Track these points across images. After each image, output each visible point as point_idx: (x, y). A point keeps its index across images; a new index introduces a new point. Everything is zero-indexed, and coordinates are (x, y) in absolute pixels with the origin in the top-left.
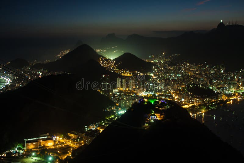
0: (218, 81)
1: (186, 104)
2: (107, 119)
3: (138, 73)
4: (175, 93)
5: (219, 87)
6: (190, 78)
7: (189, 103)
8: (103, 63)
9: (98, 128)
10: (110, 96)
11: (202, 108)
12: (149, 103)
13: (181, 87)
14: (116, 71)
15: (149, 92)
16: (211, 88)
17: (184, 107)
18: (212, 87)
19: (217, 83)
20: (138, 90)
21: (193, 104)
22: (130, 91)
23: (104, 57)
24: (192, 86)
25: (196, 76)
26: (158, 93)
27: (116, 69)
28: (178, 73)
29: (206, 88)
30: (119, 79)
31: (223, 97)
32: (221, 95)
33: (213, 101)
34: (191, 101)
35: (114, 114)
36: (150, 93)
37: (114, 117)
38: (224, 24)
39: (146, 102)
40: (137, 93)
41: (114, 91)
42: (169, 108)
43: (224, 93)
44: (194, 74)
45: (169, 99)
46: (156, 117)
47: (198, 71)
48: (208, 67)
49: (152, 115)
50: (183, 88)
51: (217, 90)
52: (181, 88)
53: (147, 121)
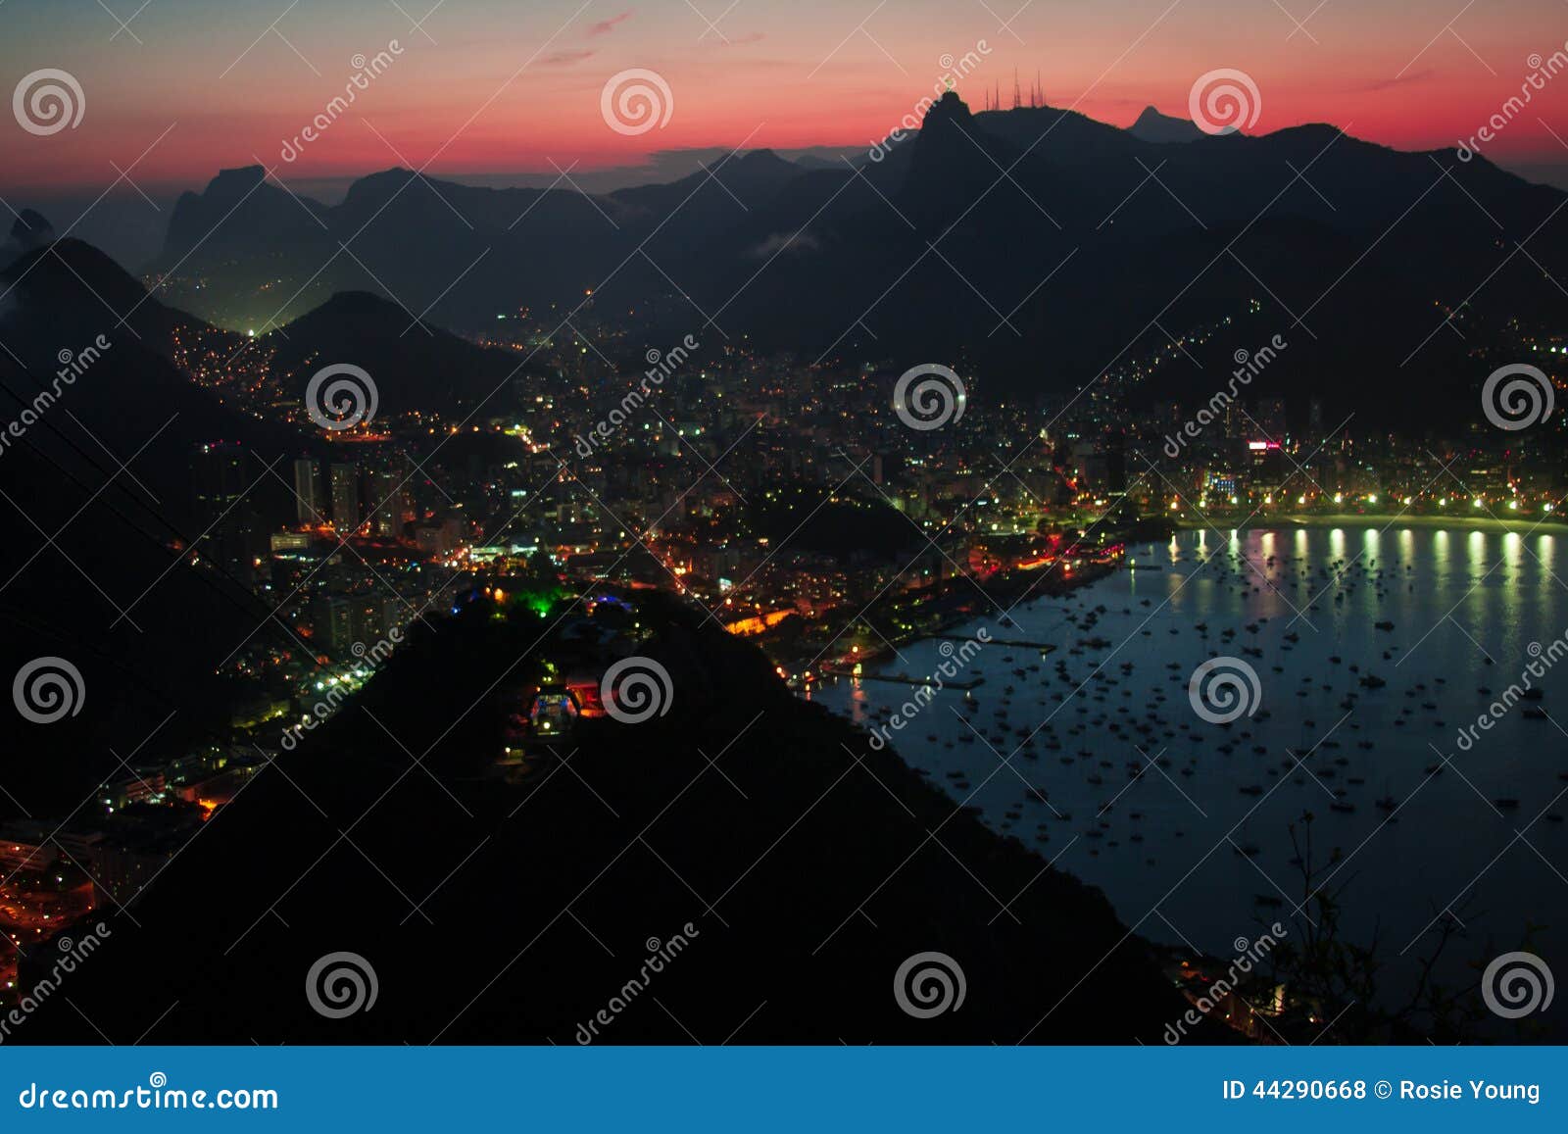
0: (934, 461)
1: (750, 614)
2: (245, 731)
3: (429, 425)
4: (674, 542)
5: (949, 495)
6: (763, 448)
7: (764, 602)
8: (195, 360)
9: (188, 795)
10: (254, 578)
11: (851, 633)
12: (520, 613)
13: (709, 505)
14: (284, 410)
15: (507, 545)
16: (897, 504)
17: (732, 628)
18: (906, 497)
19: (931, 471)
20: (438, 534)
21: (792, 611)
22: (384, 540)
23: (204, 325)
24: (776, 495)
25: (803, 433)
26: (567, 549)
27: (284, 398)
28: (686, 419)
29: (864, 505)
30: (309, 464)
31: (971, 560)
32: (961, 546)
33: (916, 584)
34: (778, 593)
35: (285, 693)
36: (516, 549)
37: (288, 714)
38: (964, 107)
39: (502, 608)
40: (432, 554)
41: (277, 542)
42: (649, 640)
43: (976, 532)
44: (789, 418)
45: (636, 585)
46: (569, 703)
47: (810, 404)
48: (872, 377)
49: (549, 690)
50: (719, 509)
51: (935, 514)
52: (707, 513)
53: (513, 733)
